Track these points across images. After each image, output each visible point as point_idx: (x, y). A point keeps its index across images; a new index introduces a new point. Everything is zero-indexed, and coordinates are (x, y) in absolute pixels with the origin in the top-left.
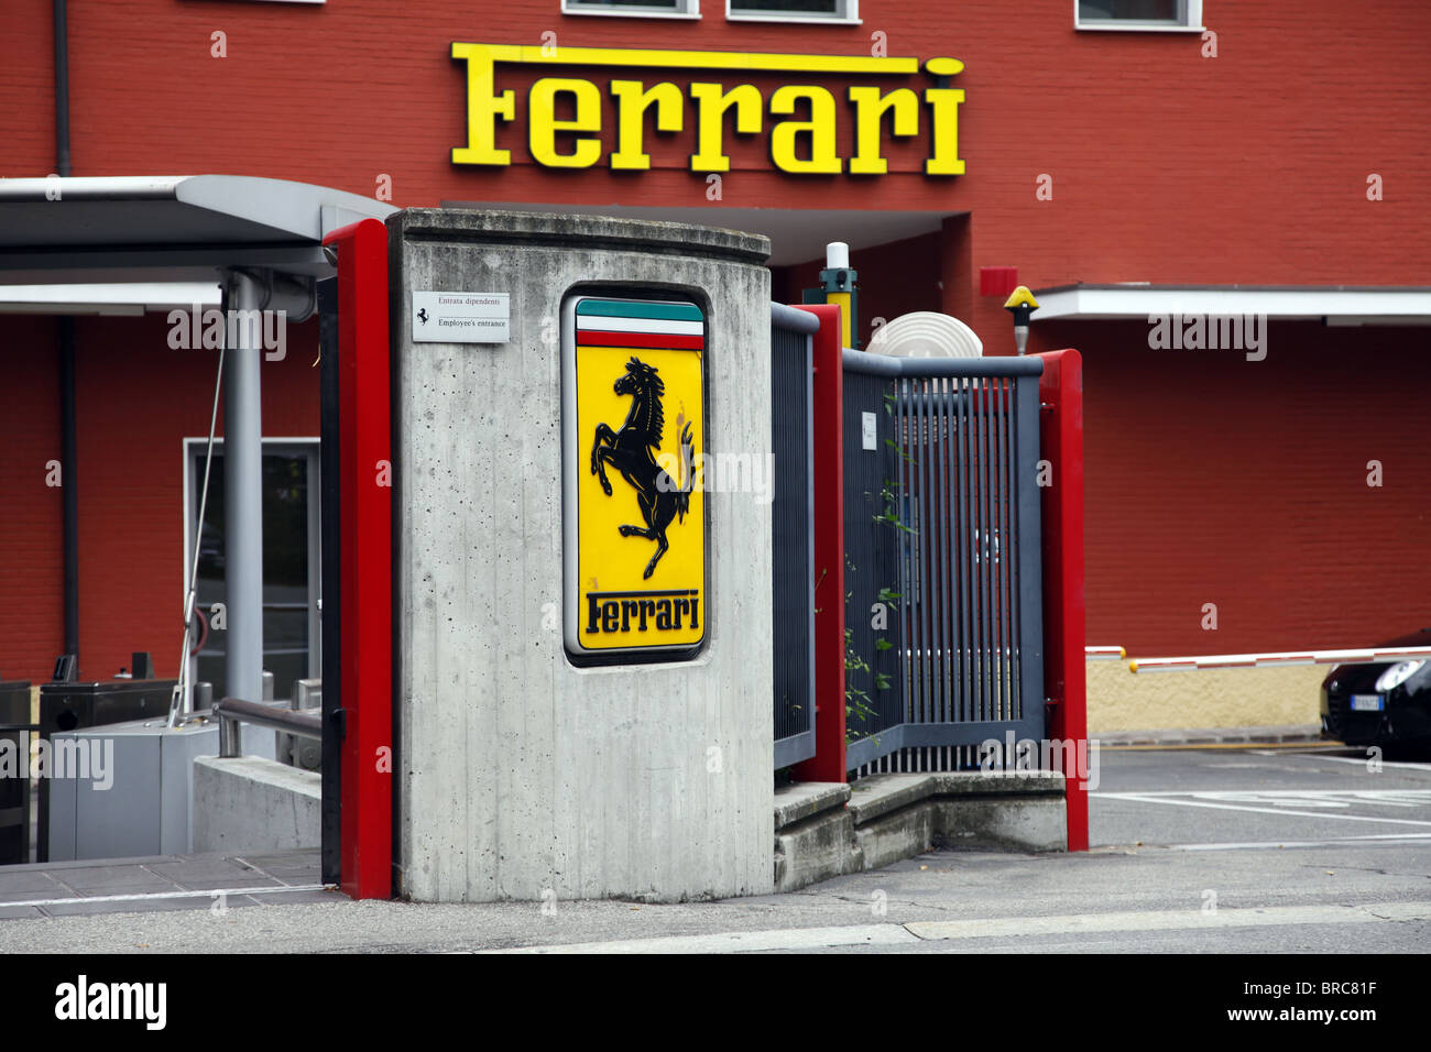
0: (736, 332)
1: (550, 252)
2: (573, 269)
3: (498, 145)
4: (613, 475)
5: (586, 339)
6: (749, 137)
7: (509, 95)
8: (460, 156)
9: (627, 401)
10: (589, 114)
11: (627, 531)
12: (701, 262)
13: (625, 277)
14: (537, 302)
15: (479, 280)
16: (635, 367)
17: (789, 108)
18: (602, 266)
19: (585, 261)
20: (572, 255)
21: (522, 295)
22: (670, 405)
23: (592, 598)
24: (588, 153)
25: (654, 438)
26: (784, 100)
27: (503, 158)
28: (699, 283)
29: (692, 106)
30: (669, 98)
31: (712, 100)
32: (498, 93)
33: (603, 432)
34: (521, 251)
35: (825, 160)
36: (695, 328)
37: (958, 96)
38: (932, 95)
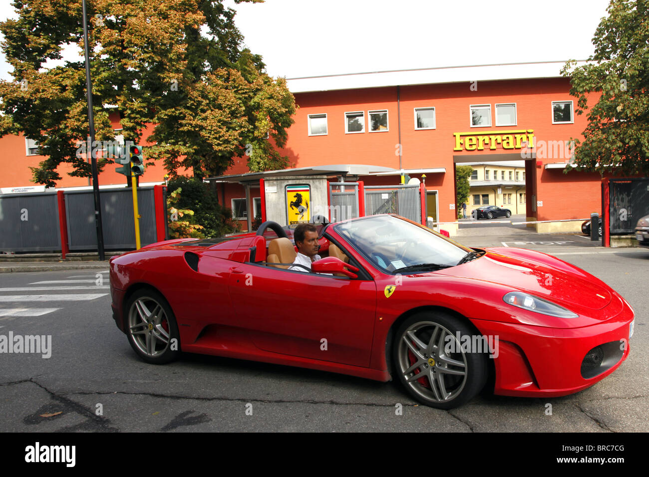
0: (317, 188)
1: (283, 181)
2: (286, 183)
3: (461, 147)
4: (294, 207)
5: (288, 191)
6: (499, 144)
7: (462, 140)
8: (455, 149)
9: (296, 198)
10: (474, 141)
11: (296, 214)
12: (308, 181)
13: (294, 183)
14: (281, 187)
15: (273, 185)
16: (297, 194)
17: (506, 139)
18: (290, 182)
19: (288, 182)
20: (286, 181)
21: (279, 187)
22: (303, 198)
23: (291, 222)
24: (474, 147)
25: (301, 202)
26: (505, 137)
27: (461, 149)
28: (308, 183)
29: (490, 139)
30: (486, 138)
31: (493, 138)
32: (460, 139)
33: (292, 202)
34: (279, 181)
35: (511, 146)
36: (308, 189)
37: (533, 135)
38: (529, 135)
